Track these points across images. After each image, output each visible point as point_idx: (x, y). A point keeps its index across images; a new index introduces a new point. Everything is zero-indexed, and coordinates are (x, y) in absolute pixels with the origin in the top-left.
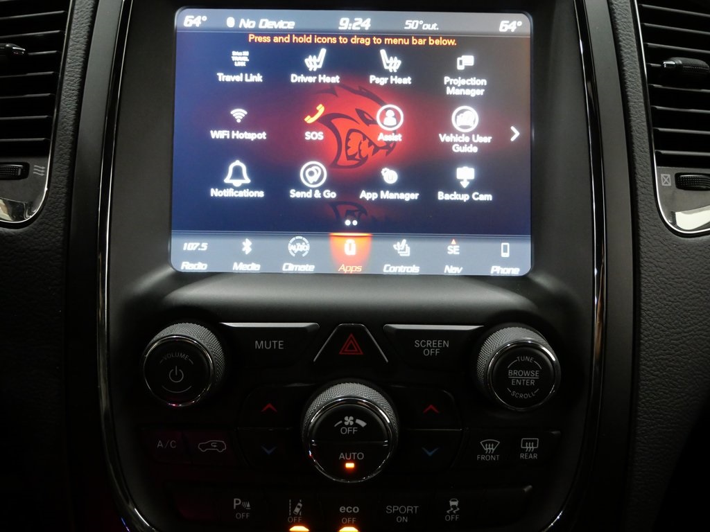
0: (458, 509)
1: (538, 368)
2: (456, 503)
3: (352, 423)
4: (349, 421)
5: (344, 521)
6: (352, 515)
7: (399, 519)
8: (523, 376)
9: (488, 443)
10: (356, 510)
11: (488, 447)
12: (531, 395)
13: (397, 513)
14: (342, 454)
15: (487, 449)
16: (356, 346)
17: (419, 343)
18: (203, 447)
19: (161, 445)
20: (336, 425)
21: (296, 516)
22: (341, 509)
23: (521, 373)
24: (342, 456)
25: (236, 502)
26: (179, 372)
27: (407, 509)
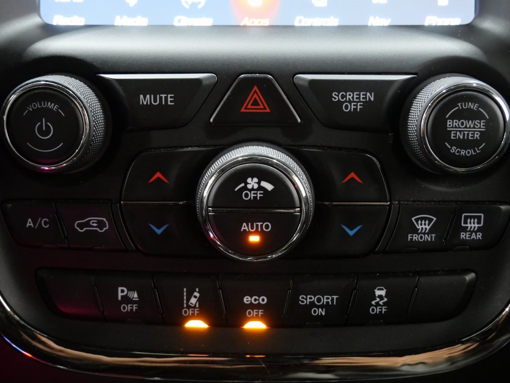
0: (386, 300)
1: (484, 118)
2: (383, 293)
3: (256, 186)
4: (252, 183)
5: (250, 313)
6: (259, 306)
7: (315, 312)
8: (466, 127)
9: (421, 219)
10: (263, 300)
11: (421, 225)
12: (475, 151)
13: (312, 304)
14: (245, 224)
15: (420, 227)
16: (262, 103)
17: (338, 96)
18: (81, 226)
19: (32, 224)
20: (236, 189)
21: (192, 307)
22: (245, 300)
23: (462, 124)
24: (244, 227)
25: (122, 292)
26: (47, 126)
27: (325, 300)
